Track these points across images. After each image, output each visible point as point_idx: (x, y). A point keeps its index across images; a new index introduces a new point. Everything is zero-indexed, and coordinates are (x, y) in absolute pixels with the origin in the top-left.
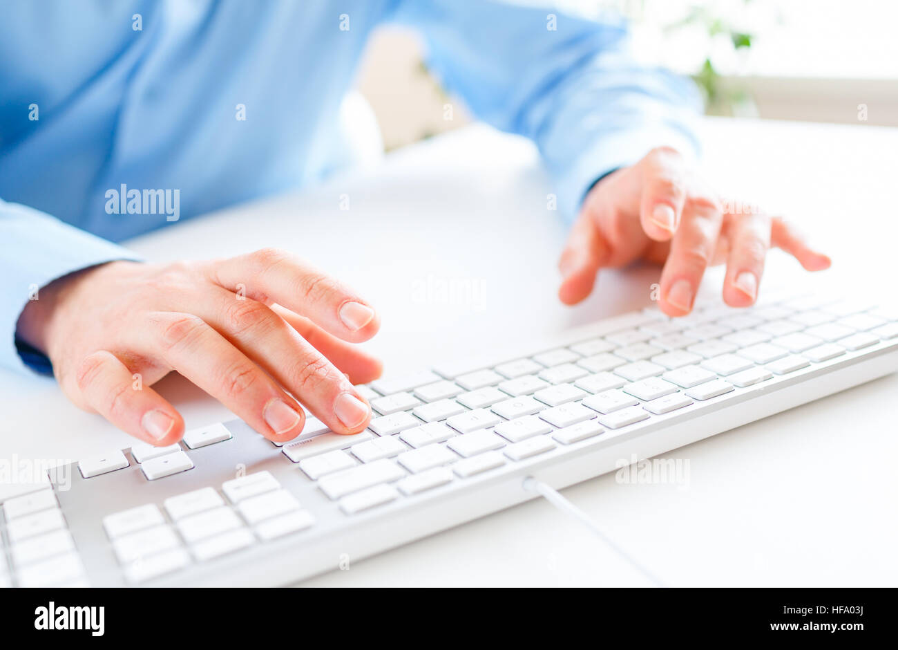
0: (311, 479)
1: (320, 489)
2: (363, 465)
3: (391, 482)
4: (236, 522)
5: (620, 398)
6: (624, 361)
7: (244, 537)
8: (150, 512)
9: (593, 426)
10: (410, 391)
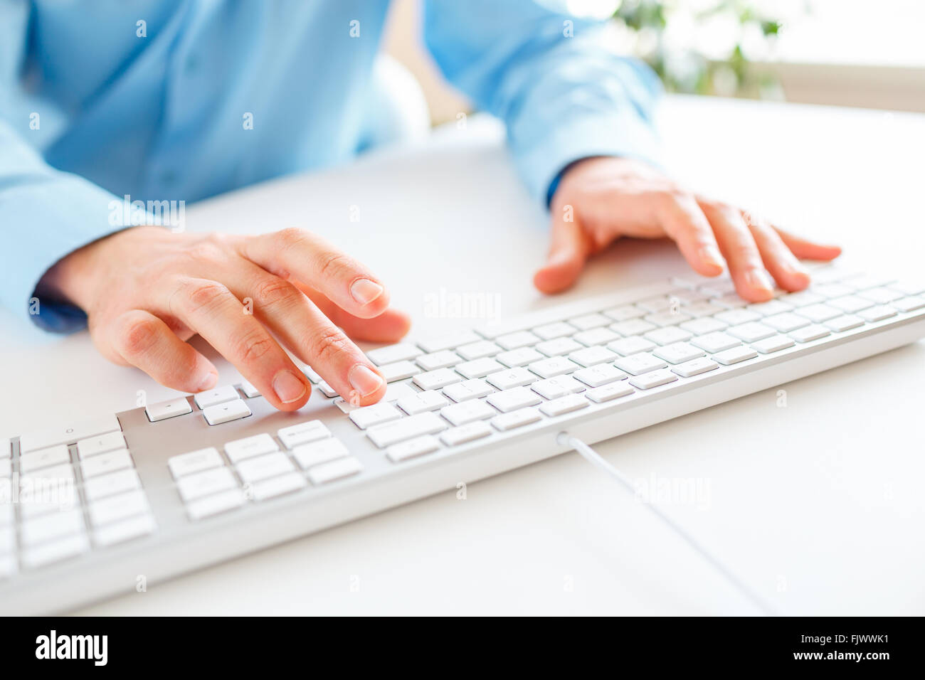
0: (361, 429)
1: (368, 437)
2: (409, 417)
3: (433, 433)
4: (289, 466)
5: (650, 360)
6: (653, 327)
7: (297, 480)
8: (210, 455)
9: (623, 386)
10: (452, 349)
